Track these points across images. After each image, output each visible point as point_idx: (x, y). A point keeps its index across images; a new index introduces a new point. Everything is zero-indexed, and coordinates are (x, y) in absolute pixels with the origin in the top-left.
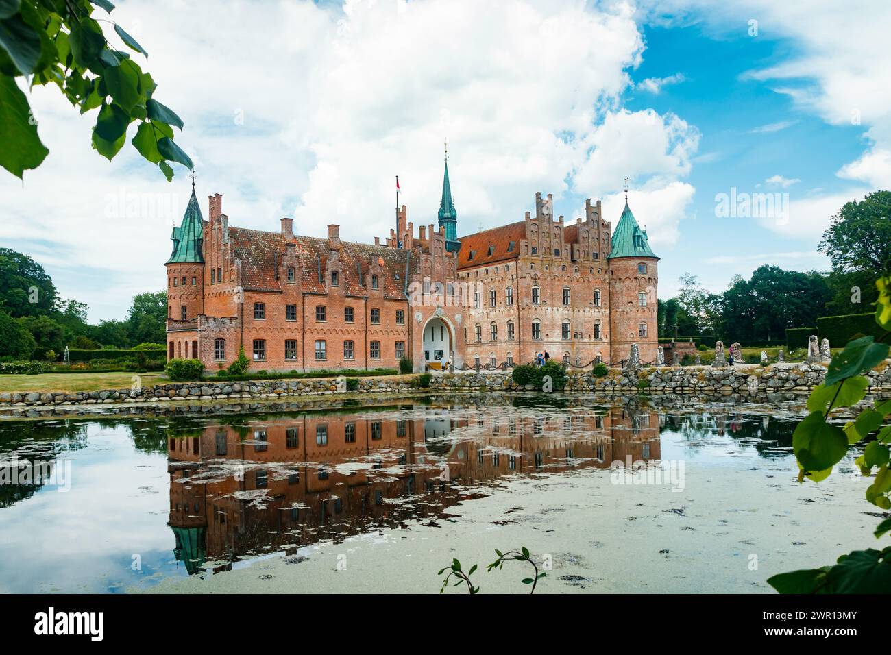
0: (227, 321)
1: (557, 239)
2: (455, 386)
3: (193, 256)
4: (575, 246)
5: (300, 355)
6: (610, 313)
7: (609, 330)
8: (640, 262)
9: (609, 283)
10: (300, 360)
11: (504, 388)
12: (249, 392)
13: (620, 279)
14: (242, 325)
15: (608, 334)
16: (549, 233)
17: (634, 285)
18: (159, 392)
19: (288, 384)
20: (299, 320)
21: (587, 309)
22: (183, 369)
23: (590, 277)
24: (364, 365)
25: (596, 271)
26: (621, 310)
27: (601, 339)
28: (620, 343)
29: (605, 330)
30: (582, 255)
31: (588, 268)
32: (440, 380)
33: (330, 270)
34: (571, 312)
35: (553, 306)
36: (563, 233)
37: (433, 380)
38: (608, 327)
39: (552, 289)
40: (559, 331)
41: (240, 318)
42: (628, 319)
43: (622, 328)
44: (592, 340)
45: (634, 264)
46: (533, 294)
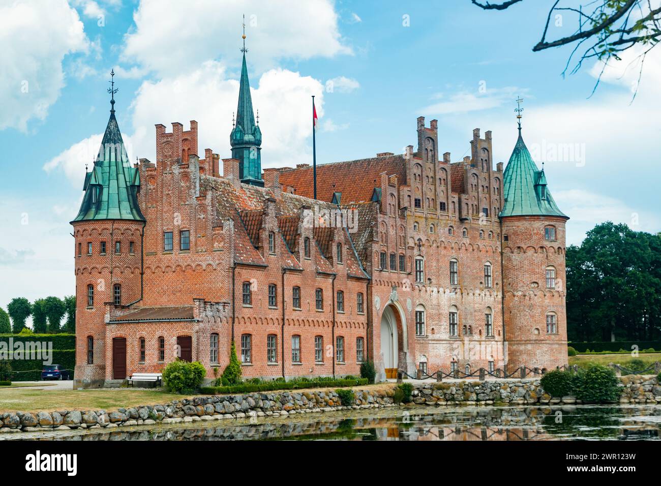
0: (221, 308)
1: (443, 188)
2: (453, 399)
3: (129, 211)
4: (464, 196)
5: (280, 357)
6: (503, 298)
7: (501, 324)
8: (547, 223)
9: (502, 253)
10: (280, 363)
11: (532, 401)
12: (262, 408)
13: (519, 248)
14: (234, 314)
15: (501, 329)
16: (434, 178)
17: (539, 257)
18: (190, 409)
19: (294, 398)
20: (280, 306)
21: (478, 292)
22: (192, 376)
23: (481, 243)
24: (332, 371)
25: (486, 236)
26: (520, 293)
27: (493, 337)
28: (519, 343)
29: (497, 321)
30: (470, 211)
31: (478, 230)
32: (428, 392)
33: (303, 236)
34: (459, 295)
35: (439, 286)
36: (449, 177)
37: (416, 392)
38: (501, 319)
39: (438, 260)
40: (445, 324)
41: (231, 302)
42: (531, 307)
43: (523, 319)
44: (483, 338)
45: (539, 225)
46: (416, 269)
